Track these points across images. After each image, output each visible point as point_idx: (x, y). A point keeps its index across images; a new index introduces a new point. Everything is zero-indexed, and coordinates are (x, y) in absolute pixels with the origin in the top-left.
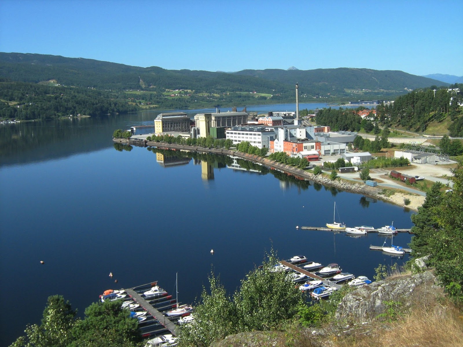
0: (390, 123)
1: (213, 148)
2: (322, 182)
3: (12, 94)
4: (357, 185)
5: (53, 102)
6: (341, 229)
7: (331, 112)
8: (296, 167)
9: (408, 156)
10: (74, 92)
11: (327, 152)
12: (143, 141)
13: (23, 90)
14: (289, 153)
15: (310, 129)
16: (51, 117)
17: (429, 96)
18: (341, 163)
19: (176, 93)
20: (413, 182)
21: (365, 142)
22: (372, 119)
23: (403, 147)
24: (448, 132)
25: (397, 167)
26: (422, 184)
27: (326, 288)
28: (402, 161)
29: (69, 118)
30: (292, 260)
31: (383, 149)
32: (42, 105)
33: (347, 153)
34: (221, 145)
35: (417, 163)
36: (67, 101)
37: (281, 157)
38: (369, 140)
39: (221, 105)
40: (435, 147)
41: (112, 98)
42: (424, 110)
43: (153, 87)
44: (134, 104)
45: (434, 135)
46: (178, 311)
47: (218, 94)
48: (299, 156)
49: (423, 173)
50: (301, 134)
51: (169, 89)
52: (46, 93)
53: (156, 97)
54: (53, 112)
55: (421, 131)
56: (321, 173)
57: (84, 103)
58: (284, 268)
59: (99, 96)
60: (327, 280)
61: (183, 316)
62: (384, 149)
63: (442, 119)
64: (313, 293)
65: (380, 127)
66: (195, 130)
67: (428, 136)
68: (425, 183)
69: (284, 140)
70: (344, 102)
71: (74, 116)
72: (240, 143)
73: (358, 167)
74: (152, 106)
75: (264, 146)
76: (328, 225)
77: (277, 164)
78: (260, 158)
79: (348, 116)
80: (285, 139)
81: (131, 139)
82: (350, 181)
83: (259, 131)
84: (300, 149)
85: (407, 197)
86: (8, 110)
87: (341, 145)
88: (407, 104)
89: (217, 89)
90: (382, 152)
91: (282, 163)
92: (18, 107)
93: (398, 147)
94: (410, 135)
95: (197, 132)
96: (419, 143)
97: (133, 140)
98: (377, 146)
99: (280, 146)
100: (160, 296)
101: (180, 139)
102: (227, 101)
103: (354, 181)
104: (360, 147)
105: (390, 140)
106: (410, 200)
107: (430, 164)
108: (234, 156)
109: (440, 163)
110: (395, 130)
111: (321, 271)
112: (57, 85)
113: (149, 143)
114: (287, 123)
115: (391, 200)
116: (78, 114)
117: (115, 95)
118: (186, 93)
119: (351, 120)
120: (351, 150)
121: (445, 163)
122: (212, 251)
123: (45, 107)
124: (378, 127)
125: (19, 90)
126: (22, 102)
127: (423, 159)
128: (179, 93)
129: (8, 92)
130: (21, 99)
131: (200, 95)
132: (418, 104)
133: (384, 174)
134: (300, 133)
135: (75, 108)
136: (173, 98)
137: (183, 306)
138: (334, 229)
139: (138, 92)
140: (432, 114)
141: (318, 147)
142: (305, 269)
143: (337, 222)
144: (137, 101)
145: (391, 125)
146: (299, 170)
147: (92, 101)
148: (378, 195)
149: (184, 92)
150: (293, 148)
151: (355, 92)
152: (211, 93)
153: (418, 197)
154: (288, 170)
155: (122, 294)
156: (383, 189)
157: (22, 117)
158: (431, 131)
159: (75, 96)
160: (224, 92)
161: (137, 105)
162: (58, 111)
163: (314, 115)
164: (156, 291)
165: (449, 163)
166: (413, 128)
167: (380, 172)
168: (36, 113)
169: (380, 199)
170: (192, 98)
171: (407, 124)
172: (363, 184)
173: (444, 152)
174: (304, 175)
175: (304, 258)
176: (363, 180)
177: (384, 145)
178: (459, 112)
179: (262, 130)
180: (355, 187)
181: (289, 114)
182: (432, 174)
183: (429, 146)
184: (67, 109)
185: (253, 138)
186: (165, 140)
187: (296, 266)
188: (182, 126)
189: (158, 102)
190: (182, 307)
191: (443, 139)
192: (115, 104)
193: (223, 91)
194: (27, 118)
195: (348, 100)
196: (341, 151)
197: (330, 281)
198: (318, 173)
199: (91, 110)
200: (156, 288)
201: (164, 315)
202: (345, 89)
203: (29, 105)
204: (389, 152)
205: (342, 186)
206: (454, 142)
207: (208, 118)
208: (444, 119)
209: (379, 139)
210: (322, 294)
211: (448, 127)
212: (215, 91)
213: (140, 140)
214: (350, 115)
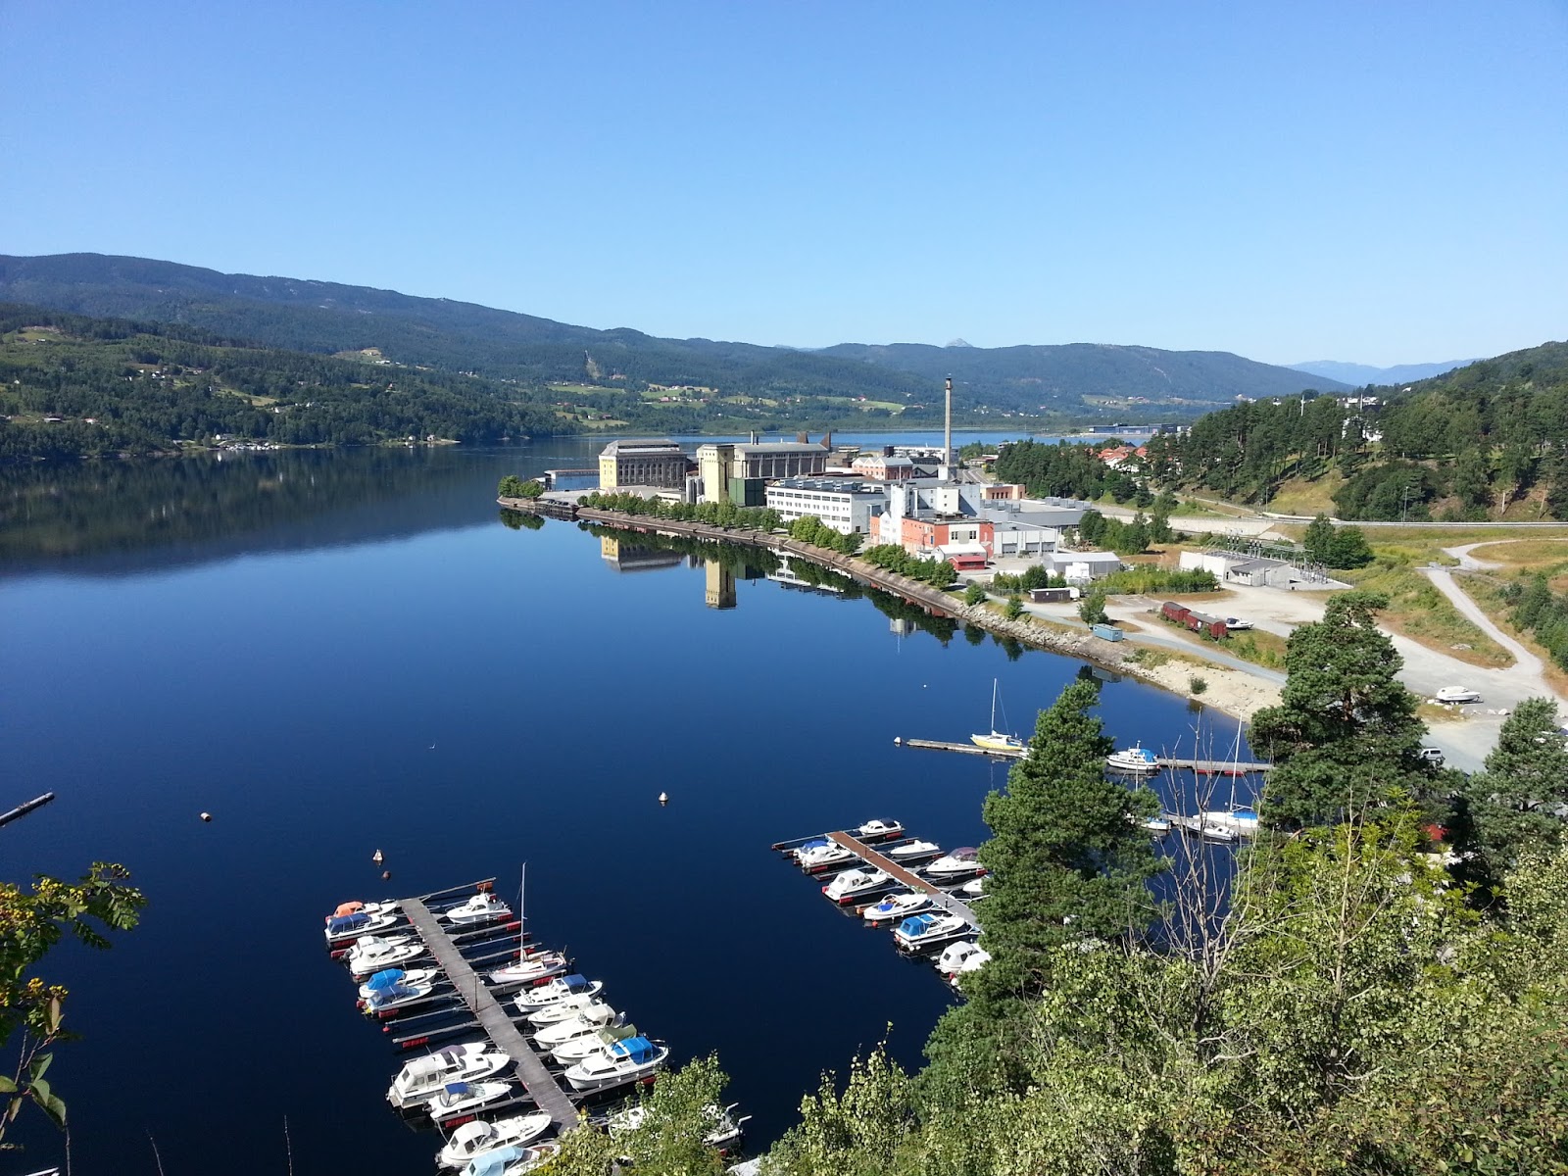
0: (1180, 481)
1: (733, 528)
2: (983, 622)
3: (261, 378)
4: (1071, 634)
5: (366, 402)
6: (1011, 751)
7: (1032, 449)
8: (926, 582)
9: (1216, 565)
10: (422, 381)
11: (1008, 549)
12: (569, 506)
13: (291, 371)
14: (913, 550)
15: (971, 491)
16: (361, 439)
17: (1287, 414)
18: (1037, 579)
19: (671, 395)
20: (1218, 633)
21: (1109, 527)
22: (1135, 469)
23: (1207, 540)
24: (1330, 507)
25: (1183, 592)
26: (1243, 638)
27: (936, 919)
28: (1197, 578)
29: (406, 444)
30: (863, 829)
31: (1152, 546)
32: (336, 408)
33: (1060, 552)
34: (753, 524)
35: (1239, 584)
36: (403, 402)
37: (891, 558)
38: (1120, 523)
39: (781, 427)
40: (1292, 545)
41: (515, 399)
42: (1270, 448)
43: (619, 377)
44: (570, 416)
45: (1294, 514)
46: (523, 971)
47: (775, 400)
48: (933, 557)
49: (1252, 611)
50: (946, 501)
51: (655, 384)
52: (350, 379)
53: (625, 401)
54: (365, 427)
55: (1259, 503)
56: (985, 600)
57: (445, 408)
58: (836, 851)
59: (484, 395)
60: (947, 893)
61: (530, 985)
62: (1157, 545)
63: (1318, 473)
64: (898, 931)
65: (1152, 491)
66: (693, 484)
67: (1277, 516)
68: (1251, 639)
69: (904, 514)
70: (1077, 428)
71: (418, 439)
72: (797, 518)
73: (1080, 589)
74: (612, 423)
75: (858, 528)
76: (975, 738)
77: (882, 573)
78: (842, 557)
79: (1073, 461)
80: (907, 513)
81: (540, 500)
82: (1058, 625)
83: (847, 492)
84: (940, 539)
85: (1200, 673)
86: (250, 418)
87: (1044, 532)
88: (1226, 432)
89: (772, 389)
90: (1152, 552)
91: (893, 571)
92: (277, 411)
93: (1195, 541)
94: (1229, 511)
95: (699, 488)
96: (1251, 534)
97: (545, 503)
98: (1138, 536)
99: (894, 531)
100: (492, 923)
101: (657, 503)
102: (796, 419)
103: (1065, 626)
104: (1094, 539)
105: (1175, 524)
106: (1205, 682)
107: (1274, 587)
108: (782, 549)
109: (1304, 585)
110: (1191, 497)
111: (931, 868)
112: (383, 362)
113: (582, 512)
114: (923, 475)
115: (1156, 678)
116: (428, 435)
117: (525, 393)
118: (697, 395)
119: (1079, 471)
120: (1071, 544)
121: (1316, 586)
122: (663, 797)
123: (344, 414)
124: (1147, 490)
125: (281, 370)
126: (285, 400)
127: (1256, 573)
128: (681, 395)
129: (252, 372)
130: (284, 392)
131: (732, 400)
132: (1257, 432)
133: (1145, 609)
134: (944, 500)
135: (421, 419)
136: (666, 405)
137: (540, 954)
138: (992, 749)
139: (583, 389)
140: (1293, 458)
141: (986, 534)
142: (894, 857)
143: (1001, 731)
144: (578, 409)
145: (1182, 485)
146: (932, 590)
147: (466, 404)
148: (1123, 664)
149: (694, 392)
150: (925, 535)
151: (1109, 402)
152: (756, 397)
153: (1228, 675)
154: (905, 589)
155: (388, 914)
156: (1139, 648)
157: (285, 436)
158: (1286, 503)
159: (425, 392)
160: (788, 395)
161: (578, 420)
162: (378, 426)
163: (996, 457)
164: (481, 907)
165: (1326, 587)
166: (1238, 495)
167: (1136, 604)
168: (321, 427)
169: (1128, 673)
170: (713, 408)
171: (1224, 483)
172: (1087, 634)
173: (1316, 556)
174: (943, 604)
175: (896, 825)
176: (1088, 622)
177: (1157, 536)
178: (1366, 455)
179: (853, 488)
180: (1065, 640)
181: (931, 452)
182: (1274, 615)
183: (1276, 543)
184: (400, 421)
185: (831, 508)
186: (620, 507)
187: (870, 848)
188: (667, 474)
189: (629, 415)
190: (536, 959)
191: (1315, 525)
192: (523, 415)
193: (786, 393)
194: (297, 440)
195: (1088, 423)
196: (1045, 546)
197: (953, 898)
198: (977, 600)
199: (462, 427)
200: (482, 899)
201: (483, 982)
202: (1083, 396)
203: (305, 408)
204: (1170, 554)
205: (1033, 637)
206: (1343, 534)
207: (726, 454)
208: (1323, 474)
209: (1146, 520)
210: (923, 936)
211: (1333, 495)
212: (768, 392)
213: (560, 503)
214: (1079, 457)
